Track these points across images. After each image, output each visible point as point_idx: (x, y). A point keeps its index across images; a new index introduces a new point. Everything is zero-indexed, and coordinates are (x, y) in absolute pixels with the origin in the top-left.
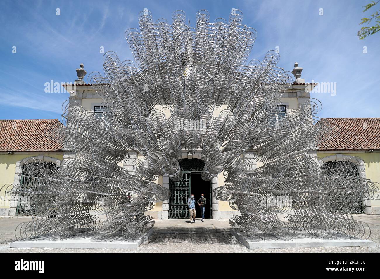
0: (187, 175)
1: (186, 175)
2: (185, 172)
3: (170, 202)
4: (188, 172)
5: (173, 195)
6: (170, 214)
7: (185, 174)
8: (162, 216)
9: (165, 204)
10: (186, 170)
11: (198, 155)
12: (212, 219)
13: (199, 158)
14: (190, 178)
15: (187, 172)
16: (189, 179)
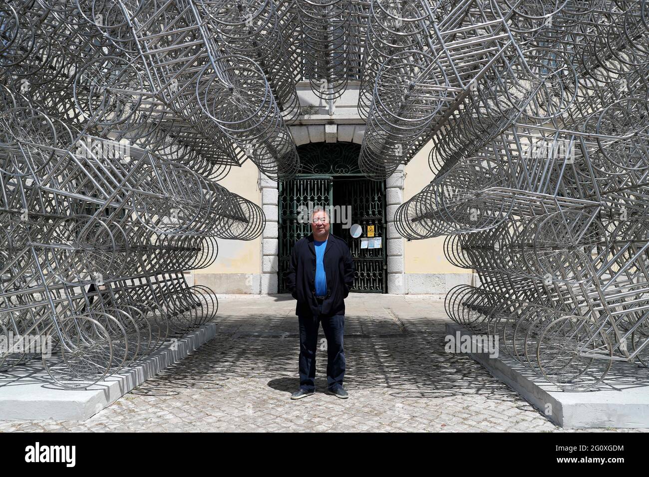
0: (324, 184)
1: (321, 184)
2: (318, 177)
3: (281, 251)
4: (327, 176)
5: (288, 234)
6: (281, 282)
7: (318, 182)
8: (261, 285)
9: (267, 255)
10: (321, 172)
11: (352, 133)
12: (387, 292)
13: (354, 142)
14: (331, 192)
15: (323, 177)
16: (328, 194)
